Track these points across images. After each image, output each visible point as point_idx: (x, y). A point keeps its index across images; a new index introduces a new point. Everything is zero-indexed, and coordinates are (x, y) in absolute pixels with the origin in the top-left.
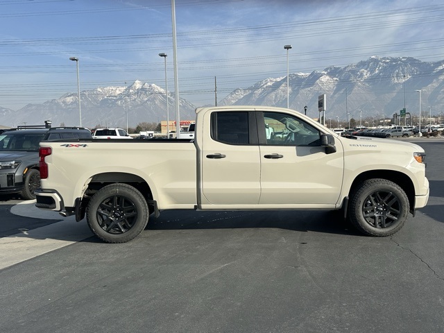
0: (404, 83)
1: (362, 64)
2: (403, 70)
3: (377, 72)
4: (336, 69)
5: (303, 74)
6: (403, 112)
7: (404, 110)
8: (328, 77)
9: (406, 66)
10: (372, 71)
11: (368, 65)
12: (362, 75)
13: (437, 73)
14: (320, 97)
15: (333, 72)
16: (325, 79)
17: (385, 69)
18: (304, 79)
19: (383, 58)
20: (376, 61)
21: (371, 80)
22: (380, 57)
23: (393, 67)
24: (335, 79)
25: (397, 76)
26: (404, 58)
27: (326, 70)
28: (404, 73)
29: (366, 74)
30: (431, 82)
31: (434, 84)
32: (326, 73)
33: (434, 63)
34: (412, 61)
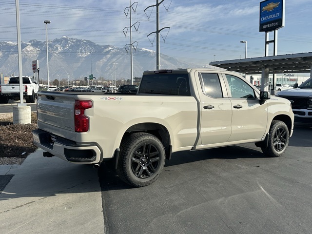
0: (86, 57)
1: (57, 41)
2: (84, 48)
3: (67, 47)
4: (38, 42)
5: (11, 43)
6: (91, 77)
7: (92, 75)
8: (31, 48)
9: (86, 46)
10: (64, 47)
11: (61, 42)
12: (57, 49)
13: (105, 53)
14: (33, 62)
15: (36, 44)
16: (29, 48)
17: (72, 46)
18: (13, 47)
19: (71, 39)
20: (66, 40)
21: (64, 53)
22: (69, 38)
23: (78, 46)
24: (38, 49)
25: (81, 53)
26: (85, 40)
27: (30, 42)
28: (85, 51)
29: (60, 49)
30: (102, 58)
31: (104, 60)
32: (30, 44)
33: (103, 46)
34: (90, 43)
